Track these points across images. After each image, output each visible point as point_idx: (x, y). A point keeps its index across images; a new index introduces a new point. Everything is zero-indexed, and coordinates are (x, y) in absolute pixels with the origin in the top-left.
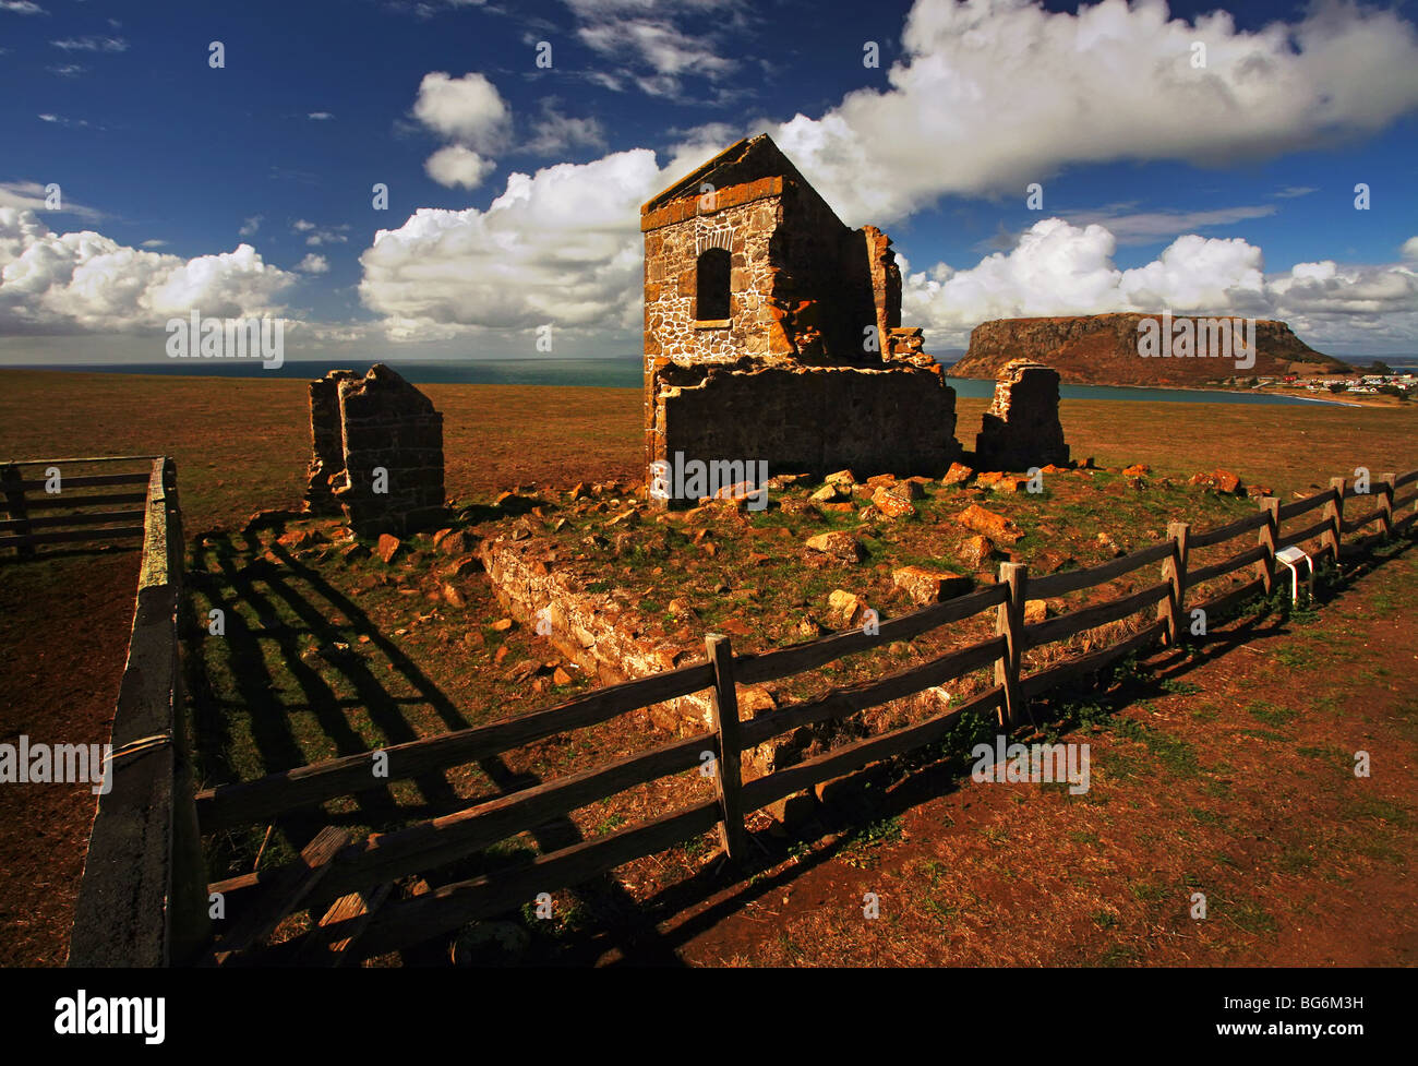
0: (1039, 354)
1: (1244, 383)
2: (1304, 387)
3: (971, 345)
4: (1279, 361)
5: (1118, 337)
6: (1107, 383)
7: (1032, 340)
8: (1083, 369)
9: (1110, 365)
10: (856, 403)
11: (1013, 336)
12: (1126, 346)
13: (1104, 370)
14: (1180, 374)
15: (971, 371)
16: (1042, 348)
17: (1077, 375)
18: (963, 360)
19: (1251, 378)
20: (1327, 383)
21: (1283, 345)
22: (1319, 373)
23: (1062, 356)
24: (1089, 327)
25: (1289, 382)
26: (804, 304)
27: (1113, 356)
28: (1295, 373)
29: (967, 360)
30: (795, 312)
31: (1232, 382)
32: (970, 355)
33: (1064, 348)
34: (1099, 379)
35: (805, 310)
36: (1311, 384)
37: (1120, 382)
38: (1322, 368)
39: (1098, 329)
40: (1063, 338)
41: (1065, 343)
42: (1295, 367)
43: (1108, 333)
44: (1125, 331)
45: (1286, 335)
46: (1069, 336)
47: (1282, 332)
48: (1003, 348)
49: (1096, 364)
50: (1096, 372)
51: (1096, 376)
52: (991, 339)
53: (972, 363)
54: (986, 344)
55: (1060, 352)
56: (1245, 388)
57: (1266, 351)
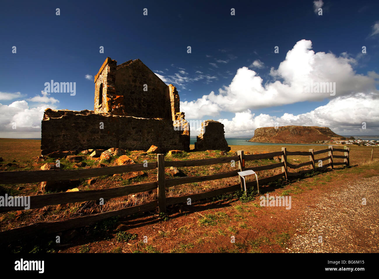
0: (271, 136)
1: (321, 142)
2: (335, 143)
3: (255, 134)
4: (329, 137)
5: (290, 131)
6: (289, 143)
7: (269, 132)
8: (282, 139)
9: (289, 138)
10: (133, 128)
11: (265, 132)
12: (292, 134)
13: (287, 139)
14: (306, 140)
15: (255, 140)
16: (272, 134)
17: (281, 141)
18: (253, 137)
19: (323, 141)
20: (341, 142)
21: (329, 133)
22: (338, 140)
23: (277, 136)
24: (283, 129)
25: (332, 142)
26: (118, 97)
27: (289, 136)
28: (333, 140)
29: (254, 137)
30: (114, 99)
31: (318, 142)
32: (255, 137)
33: (277, 134)
34: (286, 142)
35: (118, 98)
36: (337, 142)
37: (291, 142)
38: (339, 138)
39: (285, 130)
40: (277, 132)
41: (277, 133)
42: (332, 138)
43: (288, 130)
44: (291, 130)
45: (329, 130)
46: (278, 131)
47: (328, 130)
48: (262, 134)
49: (285, 138)
50: (286, 140)
51: (286, 141)
52: (259, 132)
53: (255, 138)
54: (258, 134)
55: (276, 135)
56: (322, 143)
57: (325, 134)
